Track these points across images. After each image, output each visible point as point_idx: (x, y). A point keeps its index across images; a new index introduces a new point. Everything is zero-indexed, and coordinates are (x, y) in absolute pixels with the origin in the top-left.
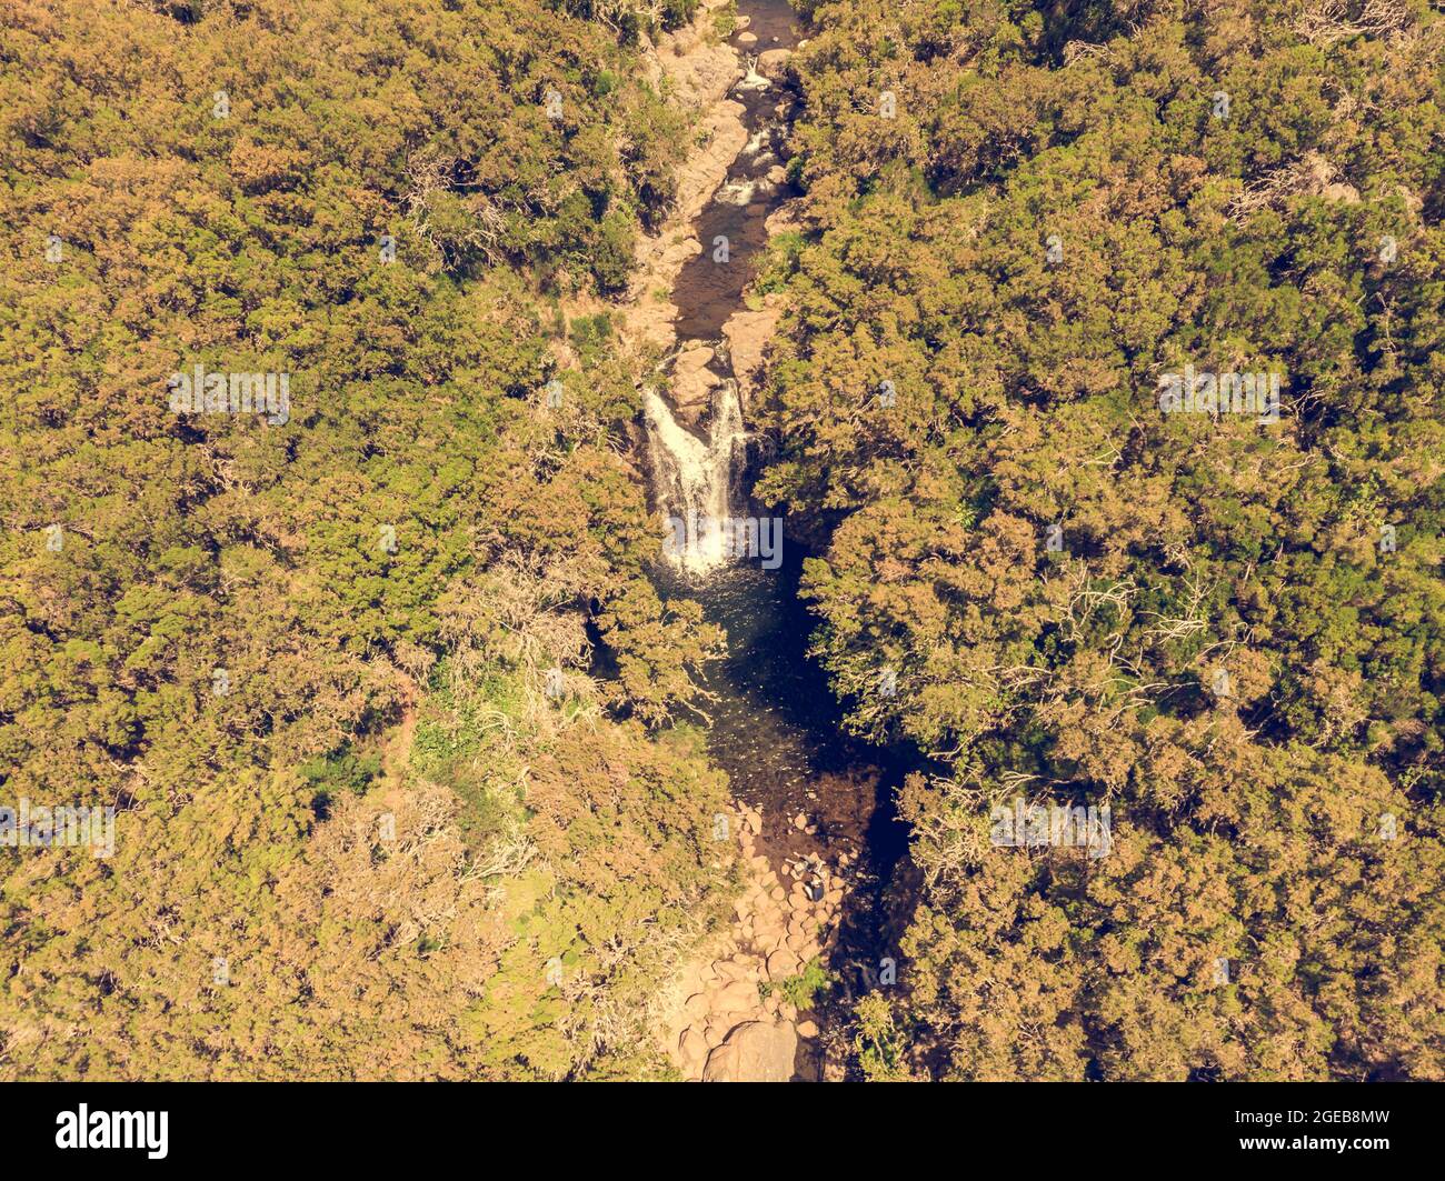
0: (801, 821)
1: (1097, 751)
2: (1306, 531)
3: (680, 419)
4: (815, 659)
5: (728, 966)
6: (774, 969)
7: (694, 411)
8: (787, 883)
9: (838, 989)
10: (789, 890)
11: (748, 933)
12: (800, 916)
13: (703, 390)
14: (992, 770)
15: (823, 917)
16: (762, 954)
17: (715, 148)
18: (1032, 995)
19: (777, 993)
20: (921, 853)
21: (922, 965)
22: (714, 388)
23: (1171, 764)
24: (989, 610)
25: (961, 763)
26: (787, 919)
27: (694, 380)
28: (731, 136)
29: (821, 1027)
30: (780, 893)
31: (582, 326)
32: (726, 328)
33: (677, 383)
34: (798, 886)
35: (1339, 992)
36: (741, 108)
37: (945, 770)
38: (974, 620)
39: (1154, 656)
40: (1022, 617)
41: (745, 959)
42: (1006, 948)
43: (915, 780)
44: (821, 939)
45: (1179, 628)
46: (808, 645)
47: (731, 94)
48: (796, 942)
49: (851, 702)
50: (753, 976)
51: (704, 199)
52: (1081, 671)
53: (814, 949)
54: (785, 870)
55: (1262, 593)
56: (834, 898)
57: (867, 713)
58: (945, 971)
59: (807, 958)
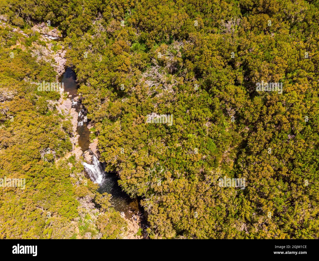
0: (130, 211)
1: (158, 189)
2: (169, 156)
3: (88, 163)
4: (123, 191)
5: (129, 235)
6: (135, 232)
7: (90, 162)
8: (132, 220)
9: (144, 230)
10: (132, 221)
11: (129, 230)
12: (135, 224)
13: (90, 158)
14: (150, 195)
15: (138, 222)
16: (133, 231)
17: (74, 118)
18: (162, 218)
19: (136, 235)
20: (146, 209)
21: (151, 222)
22: (92, 157)
23: (166, 187)
24: (141, 178)
25: (146, 196)
26: (134, 225)
27: (88, 157)
28: (75, 115)
29: (144, 236)
30: (131, 222)
31: (70, 159)
32: (89, 147)
33: (86, 159)
34: (133, 220)
35: (187, 203)
36: (75, 109)
37: (145, 197)
38: (140, 180)
39: (160, 175)
40: (145, 177)
41: (131, 233)
42: (158, 215)
43: (141, 201)
44: (139, 225)
45: (162, 171)
46: (122, 189)
47: (72, 107)
48: (136, 227)
49: (130, 194)
50: (133, 235)
51: (76, 127)
52: (153, 181)
53: (139, 227)
54: (131, 219)
55: (168, 164)
56: (138, 219)
57: (132, 195)
58: (153, 221)
59: (138, 229)
